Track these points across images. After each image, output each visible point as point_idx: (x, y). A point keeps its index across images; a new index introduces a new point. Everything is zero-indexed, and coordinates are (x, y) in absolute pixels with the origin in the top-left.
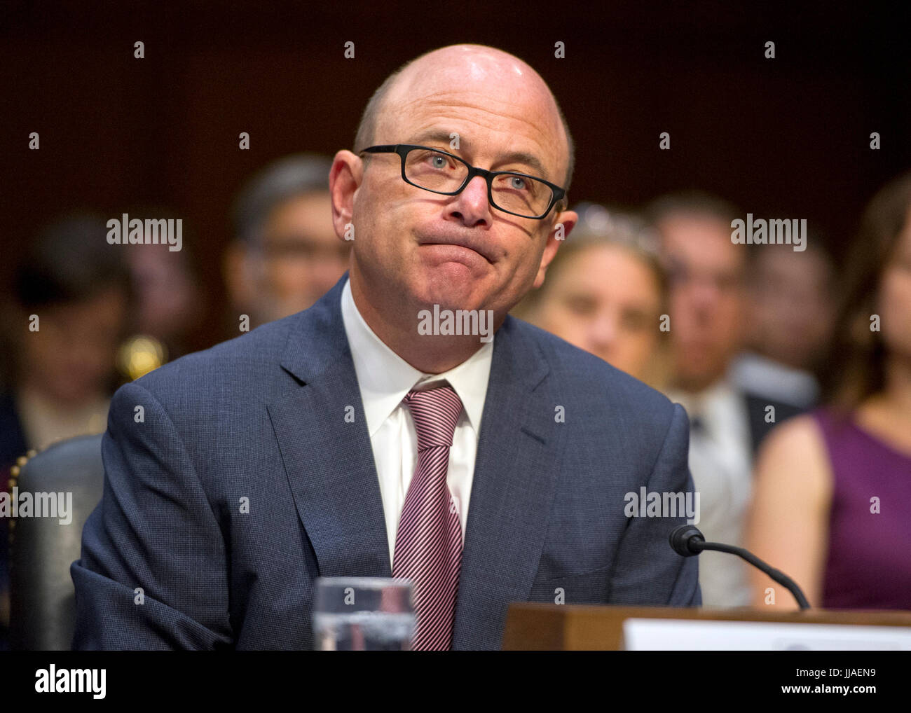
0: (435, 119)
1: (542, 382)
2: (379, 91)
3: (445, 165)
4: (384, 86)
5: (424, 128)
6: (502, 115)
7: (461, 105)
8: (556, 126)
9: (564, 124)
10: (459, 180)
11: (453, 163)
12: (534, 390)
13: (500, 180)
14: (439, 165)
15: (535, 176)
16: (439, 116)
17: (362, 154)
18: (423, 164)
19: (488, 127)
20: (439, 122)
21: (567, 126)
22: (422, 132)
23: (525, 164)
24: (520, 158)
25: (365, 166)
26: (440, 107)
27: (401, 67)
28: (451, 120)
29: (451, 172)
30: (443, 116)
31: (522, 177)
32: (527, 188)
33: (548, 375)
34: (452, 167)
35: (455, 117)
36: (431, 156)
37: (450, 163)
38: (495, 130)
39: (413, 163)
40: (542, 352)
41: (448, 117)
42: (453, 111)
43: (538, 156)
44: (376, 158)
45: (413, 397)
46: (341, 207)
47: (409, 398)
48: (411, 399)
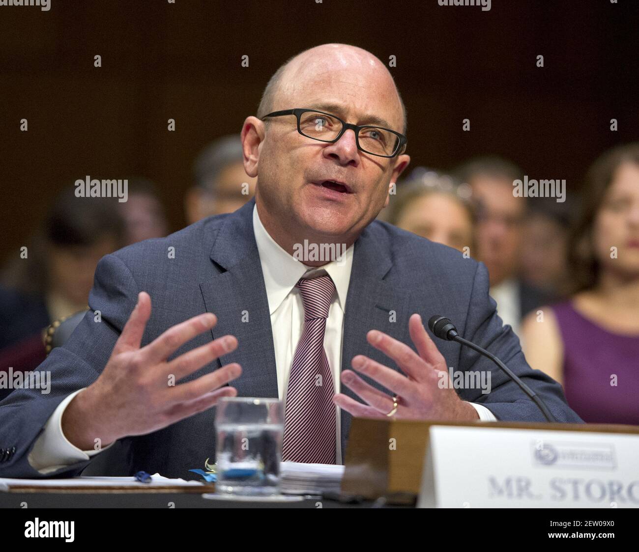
1: (388, 272)
10: (336, 132)
13: (363, 132)
17: (264, 118)
23: (377, 124)
25: (267, 127)
32: (381, 139)
34: (331, 125)
43: (386, 120)
44: (275, 121)
45: (302, 283)
46: (249, 154)
47: (300, 284)
48: (301, 284)
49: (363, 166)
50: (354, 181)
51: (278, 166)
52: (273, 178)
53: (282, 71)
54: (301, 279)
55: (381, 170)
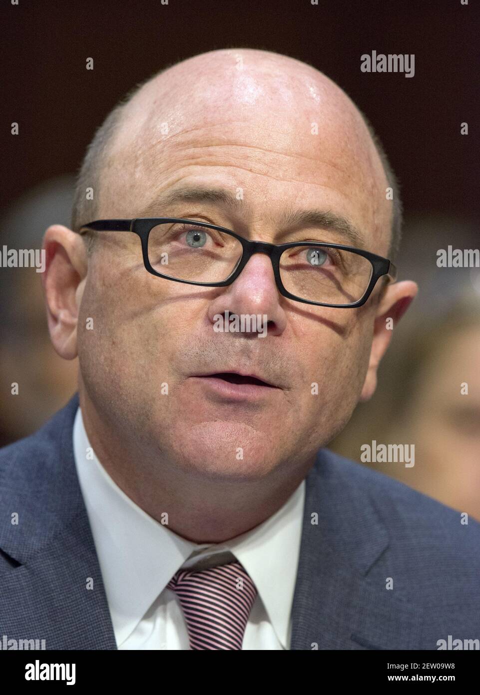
0: (185, 169)
1: (378, 560)
2: (100, 133)
3: (205, 242)
4: (107, 124)
5: (169, 185)
6: (286, 154)
7: (221, 143)
8: (369, 159)
9: (380, 153)
10: (229, 261)
11: (219, 237)
12: (367, 573)
13: (291, 256)
14: (196, 243)
15: (343, 244)
16: (190, 164)
17: (83, 230)
18: (174, 243)
19: (265, 174)
20: (191, 174)
21: (385, 156)
22: (167, 193)
23: (324, 229)
24: (316, 220)
25: (90, 249)
26: (191, 151)
27: (128, 94)
28: (209, 168)
29: (218, 251)
30: (197, 164)
31: (322, 248)
32: (334, 262)
33: (388, 548)
34: (219, 244)
35: (215, 164)
36: (184, 230)
37: (214, 238)
38: (277, 178)
39: (159, 243)
40: (377, 512)
41: (204, 164)
42: (210, 155)
43: (345, 216)
44: (104, 238)
45: (183, 580)
46: (59, 308)
47: (176, 581)
48: (179, 583)
49: (295, 333)
50: (277, 367)
51: (114, 343)
52: (107, 369)
53: (115, 121)
54: (180, 572)
55: (336, 336)
